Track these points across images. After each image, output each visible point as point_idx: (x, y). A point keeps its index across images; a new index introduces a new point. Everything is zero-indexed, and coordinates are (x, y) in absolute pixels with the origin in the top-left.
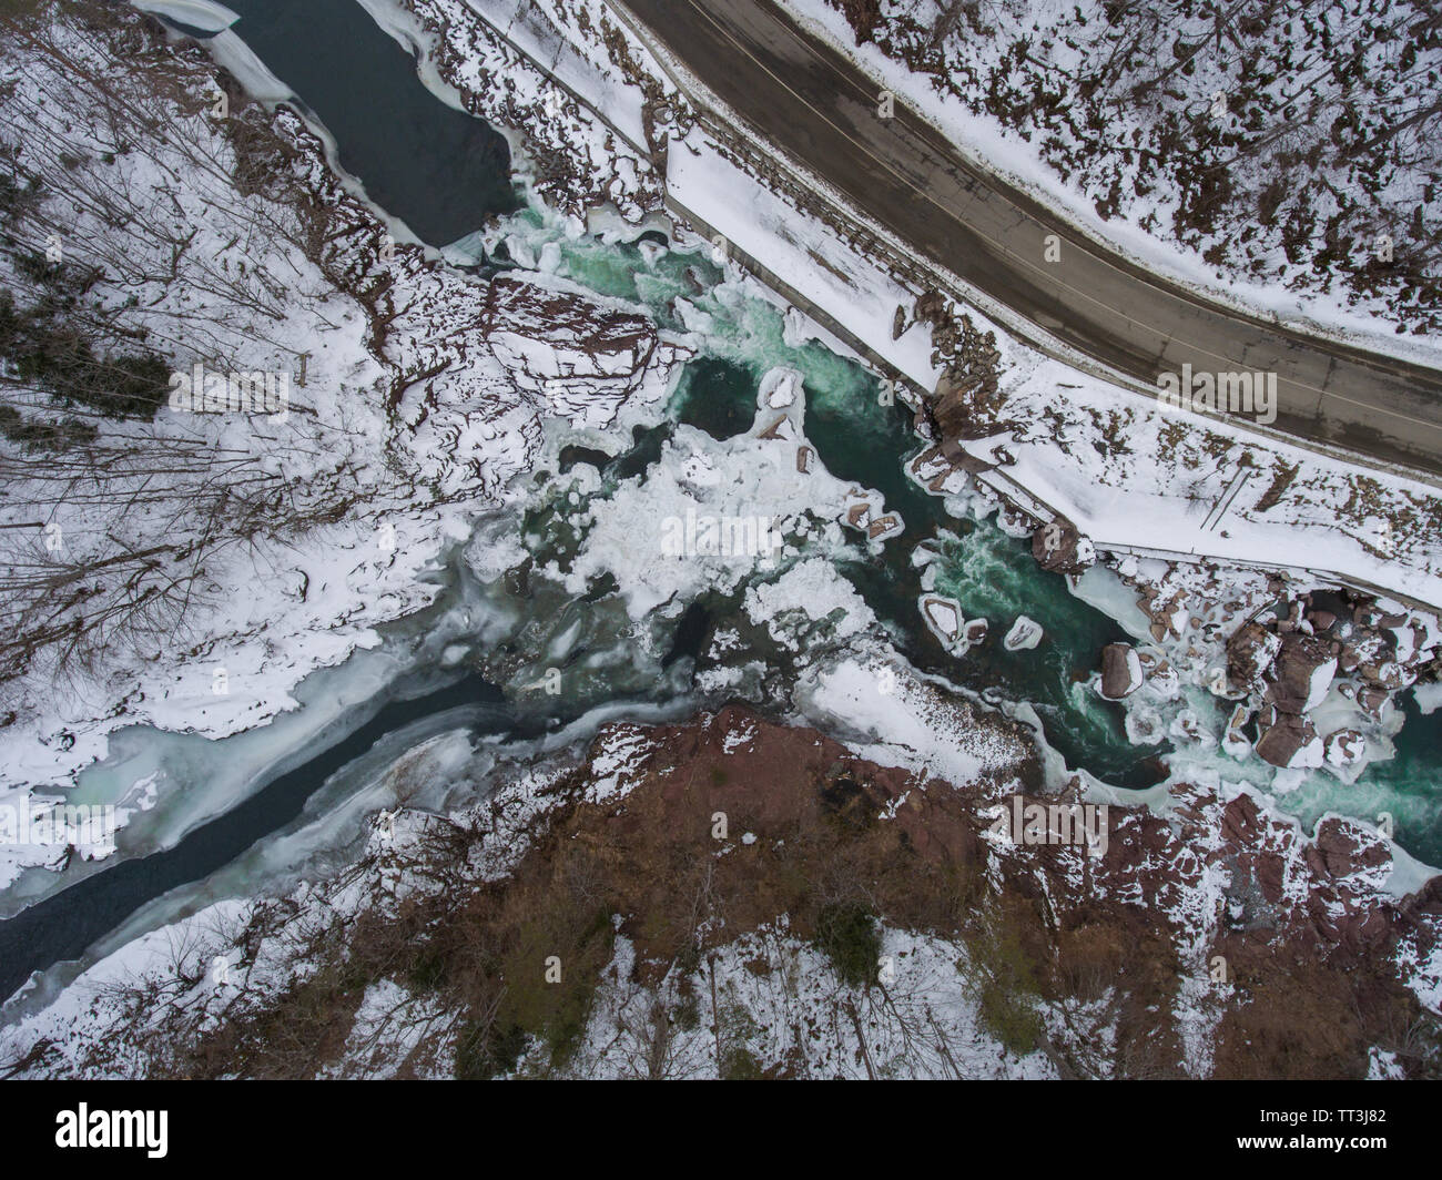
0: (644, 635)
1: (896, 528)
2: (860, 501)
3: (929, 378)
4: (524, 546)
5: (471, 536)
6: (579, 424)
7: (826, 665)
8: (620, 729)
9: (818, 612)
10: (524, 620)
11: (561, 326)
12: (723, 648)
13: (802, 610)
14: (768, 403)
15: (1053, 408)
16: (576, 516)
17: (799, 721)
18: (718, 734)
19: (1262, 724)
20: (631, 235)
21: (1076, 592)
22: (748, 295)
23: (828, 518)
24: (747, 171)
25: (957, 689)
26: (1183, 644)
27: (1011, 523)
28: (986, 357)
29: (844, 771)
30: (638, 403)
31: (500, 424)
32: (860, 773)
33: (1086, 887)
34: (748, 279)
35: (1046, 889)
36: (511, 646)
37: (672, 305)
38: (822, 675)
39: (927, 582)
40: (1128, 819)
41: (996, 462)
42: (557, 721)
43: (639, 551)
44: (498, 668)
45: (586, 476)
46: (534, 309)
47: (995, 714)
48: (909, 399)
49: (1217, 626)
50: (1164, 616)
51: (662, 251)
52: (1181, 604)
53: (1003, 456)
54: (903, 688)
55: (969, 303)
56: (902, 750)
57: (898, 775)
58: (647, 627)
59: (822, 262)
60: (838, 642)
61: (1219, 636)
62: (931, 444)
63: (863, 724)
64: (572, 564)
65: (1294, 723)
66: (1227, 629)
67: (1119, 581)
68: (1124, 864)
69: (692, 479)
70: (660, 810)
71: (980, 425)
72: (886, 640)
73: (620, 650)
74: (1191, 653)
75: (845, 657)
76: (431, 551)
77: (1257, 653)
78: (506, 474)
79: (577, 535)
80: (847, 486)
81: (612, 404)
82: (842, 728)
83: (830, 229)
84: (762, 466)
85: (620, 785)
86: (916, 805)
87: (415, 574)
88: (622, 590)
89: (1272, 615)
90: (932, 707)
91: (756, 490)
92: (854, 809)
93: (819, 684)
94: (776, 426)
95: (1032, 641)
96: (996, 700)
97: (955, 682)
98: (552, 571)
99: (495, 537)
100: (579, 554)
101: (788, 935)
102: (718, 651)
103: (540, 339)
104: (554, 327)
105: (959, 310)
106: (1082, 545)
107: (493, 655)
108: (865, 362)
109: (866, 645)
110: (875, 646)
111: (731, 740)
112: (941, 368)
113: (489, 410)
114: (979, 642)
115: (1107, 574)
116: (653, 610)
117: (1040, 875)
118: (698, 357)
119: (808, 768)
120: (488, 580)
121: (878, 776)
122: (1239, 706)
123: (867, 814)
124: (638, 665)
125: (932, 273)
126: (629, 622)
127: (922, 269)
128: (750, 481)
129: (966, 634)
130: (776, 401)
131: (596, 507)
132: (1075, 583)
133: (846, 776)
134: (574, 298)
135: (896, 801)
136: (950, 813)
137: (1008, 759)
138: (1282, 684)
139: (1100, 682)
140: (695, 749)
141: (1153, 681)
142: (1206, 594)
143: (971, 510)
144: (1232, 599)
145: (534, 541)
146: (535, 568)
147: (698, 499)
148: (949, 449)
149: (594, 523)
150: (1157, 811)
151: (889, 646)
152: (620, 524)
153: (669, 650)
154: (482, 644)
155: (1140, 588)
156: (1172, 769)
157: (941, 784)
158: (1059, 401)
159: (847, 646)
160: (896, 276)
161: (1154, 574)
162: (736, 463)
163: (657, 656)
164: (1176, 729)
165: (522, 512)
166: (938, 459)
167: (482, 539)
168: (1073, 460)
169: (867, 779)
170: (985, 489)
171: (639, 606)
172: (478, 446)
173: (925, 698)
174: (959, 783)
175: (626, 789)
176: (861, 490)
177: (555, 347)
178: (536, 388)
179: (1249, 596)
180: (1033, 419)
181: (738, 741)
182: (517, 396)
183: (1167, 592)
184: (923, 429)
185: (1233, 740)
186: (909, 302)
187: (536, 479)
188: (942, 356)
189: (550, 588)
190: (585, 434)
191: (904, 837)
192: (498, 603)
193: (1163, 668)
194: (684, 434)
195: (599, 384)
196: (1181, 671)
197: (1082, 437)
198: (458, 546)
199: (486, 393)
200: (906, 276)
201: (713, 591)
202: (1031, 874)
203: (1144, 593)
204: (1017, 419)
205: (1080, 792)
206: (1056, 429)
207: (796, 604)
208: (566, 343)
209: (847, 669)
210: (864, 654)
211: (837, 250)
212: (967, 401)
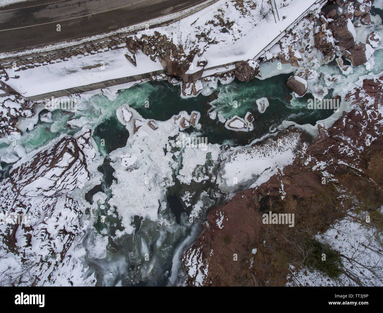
0: (164, 221)
1: (198, 115)
2: (180, 119)
3: (157, 66)
4: (104, 236)
5: (86, 250)
6: (81, 186)
7: (221, 172)
8: (186, 254)
9: (203, 161)
10: (127, 256)
11: (40, 167)
12: (189, 200)
13: (198, 166)
14: (126, 122)
15: (198, 34)
16: (109, 211)
17: (231, 196)
18: (214, 225)
19: (347, 58)
20: (35, 119)
21: (263, 78)
22: (87, 99)
23: (177, 134)
24: (37, 66)
25: (262, 138)
26: (305, 60)
27: (226, 80)
28: (162, 41)
29: (258, 197)
30: (91, 161)
31: (56, 213)
32: (263, 191)
33: (356, 152)
34: (81, 95)
35: (346, 164)
36: (131, 266)
37: (69, 126)
38: (223, 176)
39: (222, 120)
40: (344, 121)
41: (202, 68)
42: (167, 272)
43: (136, 201)
44: (135, 276)
45: (100, 197)
46: (28, 171)
47: (279, 133)
48: (161, 78)
49: (308, 46)
50: (292, 58)
51: (49, 115)
52: (293, 50)
53: (202, 64)
54: (248, 155)
55: (139, 30)
56: (266, 171)
57: (273, 179)
58: (162, 219)
59: (90, 68)
60: (217, 163)
61: (312, 48)
62: (181, 83)
63: (249, 177)
64: (122, 225)
65: (356, 48)
66: (312, 43)
67: (271, 63)
68: (358, 134)
69: (129, 165)
70: (221, 268)
71: (184, 62)
72: (229, 147)
73: (162, 233)
74: (310, 60)
75: (224, 165)
76: (79, 267)
77: (328, 40)
78: (76, 222)
79: (115, 216)
80: (172, 120)
81: (83, 170)
82: (245, 185)
83: (79, 56)
84: (143, 140)
85: (203, 272)
86: (287, 183)
87: (83, 278)
88: (144, 217)
89: (318, 27)
90: (261, 151)
91: (149, 148)
92: (273, 205)
93: (225, 180)
94: (135, 125)
95: (267, 104)
96: (275, 129)
97: (259, 137)
98: (119, 234)
99: (93, 243)
100: (121, 220)
101: (298, 271)
102: (188, 203)
103: (36, 179)
104: (38, 170)
105: (139, 36)
106: (250, 63)
107: (129, 275)
108: (139, 82)
109: (225, 155)
110: (228, 152)
111: (219, 223)
112: (157, 59)
113: (49, 212)
114: (253, 120)
115: (265, 65)
116: (158, 212)
117: (341, 162)
118: (93, 131)
119: (248, 207)
120: (104, 257)
121: (269, 186)
122: (336, 59)
123: (278, 202)
124: (171, 232)
125: (118, 34)
126: (155, 223)
127: (115, 36)
128: (145, 148)
129: (248, 122)
130: (127, 119)
131: (111, 202)
132: (260, 76)
133: (260, 197)
134: (38, 154)
135: (281, 188)
136: (298, 174)
137: (296, 141)
138: (342, 41)
139: (296, 94)
140: (212, 237)
141: (309, 78)
142: (296, 40)
143: (212, 88)
144: (304, 34)
145: (105, 231)
146: (114, 238)
147: (136, 168)
148: (186, 79)
149: (115, 208)
150: (348, 110)
151: (232, 148)
152: (123, 200)
153: (175, 218)
154: (123, 276)
155: (278, 58)
156: (339, 95)
157: (287, 168)
158: (197, 30)
159: (221, 161)
160: (113, 48)
161: (277, 50)
162: (136, 147)
163: (174, 223)
164: (329, 84)
165: (92, 227)
166: (187, 85)
167: (90, 247)
168: (221, 43)
169: (266, 191)
170: (209, 78)
171: (153, 215)
172: (56, 226)
173: (257, 150)
174: (291, 162)
175: (206, 271)
176: (177, 116)
177: (42, 176)
178: (55, 191)
179: (307, 29)
180: (197, 44)
181: (221, 221)
182: (54, 198)
183: (286, 51)
184: (174, 82)
185: (345, 70)
186: (126, 51)
187: (86, 214)
188: (153, 56)
189: (124, 239)
190: (86, 186)
191: (295, 197)
192: (115, 259)
193: (307, 72)
194: (113, 156)
195: (71, 170)
196: (313, 68)
197: (216, 33)
198: (86, 257)
199: (44, 208)
200: (115, 44)
201: (169, 188)
202: (339, 165)
203: (280, 58)
204: (192, 49)
205: (324, 128)
206: (206, 39)
207: (194, 166)
208: (45, 171)
209: (228, 167)
210: (228, 158)
211: (89, 59)
212: (173, 59)
